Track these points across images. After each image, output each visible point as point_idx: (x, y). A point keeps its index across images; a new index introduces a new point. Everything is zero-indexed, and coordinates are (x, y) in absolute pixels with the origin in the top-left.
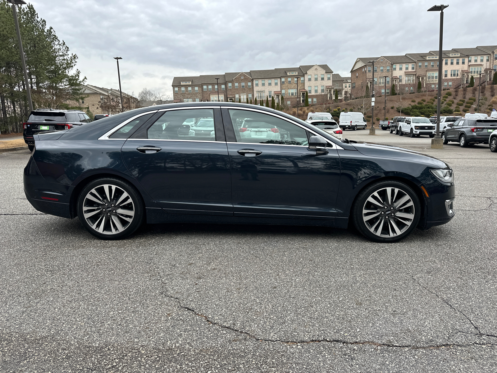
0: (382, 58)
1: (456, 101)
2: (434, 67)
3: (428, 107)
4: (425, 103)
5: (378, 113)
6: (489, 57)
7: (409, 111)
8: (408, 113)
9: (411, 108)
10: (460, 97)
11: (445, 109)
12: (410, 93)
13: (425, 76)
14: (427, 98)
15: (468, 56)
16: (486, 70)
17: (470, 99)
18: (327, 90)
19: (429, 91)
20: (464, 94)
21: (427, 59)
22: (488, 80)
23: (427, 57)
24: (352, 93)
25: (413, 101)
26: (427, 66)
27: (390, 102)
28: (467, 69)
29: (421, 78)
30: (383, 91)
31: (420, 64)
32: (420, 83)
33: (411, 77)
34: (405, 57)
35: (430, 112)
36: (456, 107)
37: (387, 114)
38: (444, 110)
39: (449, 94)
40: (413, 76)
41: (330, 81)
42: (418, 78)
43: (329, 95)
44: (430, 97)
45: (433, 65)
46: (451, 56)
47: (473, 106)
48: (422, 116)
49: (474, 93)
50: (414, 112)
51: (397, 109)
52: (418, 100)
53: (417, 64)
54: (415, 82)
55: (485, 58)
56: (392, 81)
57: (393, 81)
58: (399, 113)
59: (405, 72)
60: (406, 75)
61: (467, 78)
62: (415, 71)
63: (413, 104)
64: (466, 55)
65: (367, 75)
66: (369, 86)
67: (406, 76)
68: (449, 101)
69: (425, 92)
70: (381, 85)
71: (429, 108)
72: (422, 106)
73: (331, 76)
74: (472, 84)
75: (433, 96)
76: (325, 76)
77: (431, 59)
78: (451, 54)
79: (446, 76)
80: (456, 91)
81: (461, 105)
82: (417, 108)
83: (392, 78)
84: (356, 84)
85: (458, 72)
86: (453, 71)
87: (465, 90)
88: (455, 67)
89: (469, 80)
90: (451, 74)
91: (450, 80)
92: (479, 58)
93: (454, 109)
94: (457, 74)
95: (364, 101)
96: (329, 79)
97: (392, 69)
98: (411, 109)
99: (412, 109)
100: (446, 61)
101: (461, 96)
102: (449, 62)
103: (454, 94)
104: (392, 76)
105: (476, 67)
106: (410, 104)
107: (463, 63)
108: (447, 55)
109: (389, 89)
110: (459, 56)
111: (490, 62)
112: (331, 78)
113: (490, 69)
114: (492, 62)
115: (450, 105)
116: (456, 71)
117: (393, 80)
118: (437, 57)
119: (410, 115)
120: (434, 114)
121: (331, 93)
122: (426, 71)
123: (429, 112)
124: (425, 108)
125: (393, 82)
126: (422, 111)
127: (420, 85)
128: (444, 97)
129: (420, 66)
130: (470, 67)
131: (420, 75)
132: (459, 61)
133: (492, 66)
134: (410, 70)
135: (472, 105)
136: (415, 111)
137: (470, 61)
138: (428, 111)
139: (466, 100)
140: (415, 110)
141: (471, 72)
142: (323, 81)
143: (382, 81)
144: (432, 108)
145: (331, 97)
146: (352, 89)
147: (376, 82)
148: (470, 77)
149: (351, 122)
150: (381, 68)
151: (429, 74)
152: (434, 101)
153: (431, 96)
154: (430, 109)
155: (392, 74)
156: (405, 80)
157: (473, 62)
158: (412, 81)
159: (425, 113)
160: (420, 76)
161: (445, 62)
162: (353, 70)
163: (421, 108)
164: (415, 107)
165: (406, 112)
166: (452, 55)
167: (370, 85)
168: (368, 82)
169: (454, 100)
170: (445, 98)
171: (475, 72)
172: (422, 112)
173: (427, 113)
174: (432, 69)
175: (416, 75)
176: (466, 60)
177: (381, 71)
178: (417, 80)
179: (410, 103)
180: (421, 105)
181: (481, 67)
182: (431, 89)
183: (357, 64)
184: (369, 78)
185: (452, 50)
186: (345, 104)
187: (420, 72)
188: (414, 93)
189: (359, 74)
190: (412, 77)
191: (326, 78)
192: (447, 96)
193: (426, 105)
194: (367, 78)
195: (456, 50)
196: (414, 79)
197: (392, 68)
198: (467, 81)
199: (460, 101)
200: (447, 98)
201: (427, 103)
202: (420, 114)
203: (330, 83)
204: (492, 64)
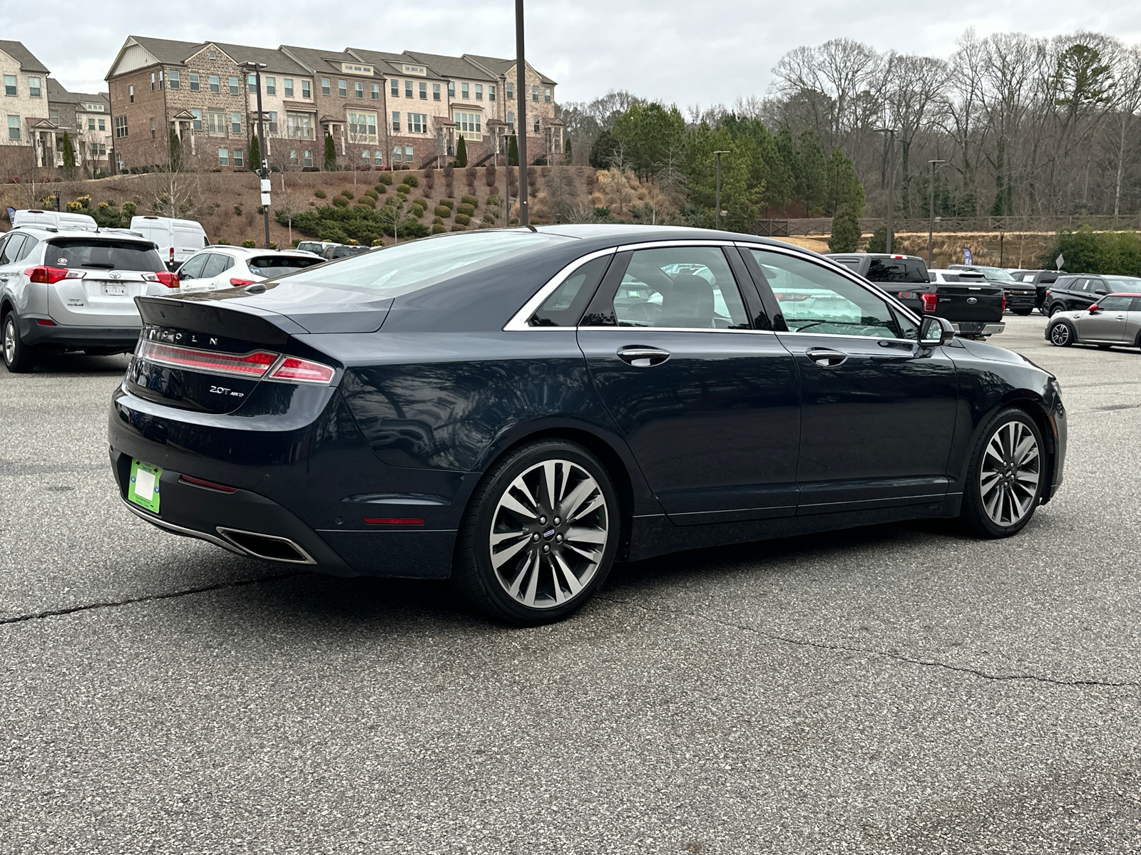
0: (212, 50)
1: (432, 204)
2: (365, 97)
3: (362, 214)
4: (352, 205)
5: (222, 224)
6: (493, 87)
7: (313, 224)
8: (310, 229)
9: (318, 215)
10: (439, 193)
11: (407, 224)
12: (305, 170)
13: (342, 122)
14: (357, 189)
15: (446, 79)
16: (491, 124)
17: (464, 201)
18: (33, 134)
19: (358, 168)
20: (449, 185)
21: (344, 70)
22: (498, 152)
23: (343, 65)
24: (116, 152)
25: (320, 195)
26: (343, 92)
27: (253, 191)
28: (447, 116)
29: (331, 127)
30: (223, 154)
31: (325, 83)
32: (330, 142)
33: (302, 121)
34: (279, 56)
35: (373, 233)
36: (435, 222)
37: (249, 228)
38: (407, 228)
39: (412, 182)
40: (310, 118)
41: (38, 100)
42: (324, 124)
43: (40, 151)
44: (364, 188)
45: (360, 94)
46: (405, 72)
47: (473, 219)
48: (352, 240)
49: (470, 185)
50: (329, 227)
51: (277, 215)
52: (332, 193)
53: (317, 83)
54: (314, 136)
55: (487, 90)
56: (248, 127)
57: (253, 126)
58: (284, 229)
59: (284, 102)
60: (288, 111)
61: (450, 141)
62: (312, 102)
63: (321, 203)
64: (443, 76)
65: (169, 97)
66: (178, 132)
67: (289, 113)
68: (415, 202)
69: (347, 168)
70: (215, 136)
71: (365, 218)
72: (347, 211)
73: (44, 84)
74: (461, 160)
75: (370, 183)
76: (19, 81)
77: (353, 72)
78: (404, 66)
79: (397, 128)
80: (428, 176)
81: (446, 215)
82: (335, 216)
83: (248, 117)
84: (129, 123)
85: (425, 120)
86: (413, 116)
87: (448, 175)
88: (416, 105)
89: (455, 145)
90: (410, 125)
91: (408, 142)
92: (473, 88)
93: (432, 226)
94: (425, 126)
95: (174, 183)
96: (35, 93)
97: (245, 88)
98: (320, 219)
99: (322, 217)
100: (394, 83)
101: (443, 189)
102: (402, 89)
103: (423, 181)
104: (247, 109)
105: (468, 113)
106: (312, 204)
107: (437, 97)
108: (395, 66)
109: (240, 150)
110: (424, 74)
111: (499, 104)
112: (44, 92)
113: (498, 122)
114: (502, 102)
115: (419, 214)
116: (421, 117)
117: (252, 122)
118: (369, 70)
119: (317, 236)
120: (382, 236)
121: (49, 145)
122: (345, 107)
123: (369, 231)
124: (356, 219)
125: (253, 129)
126: (351, 226)
127: (330, 148)
128: (399, 190)
129: (326, 90)
130: (455, 111)
131: (328, 116)
132: (425, 89)
133: (502, 115)
134: (298, 97)
135: (472, 216)
136: (331, 226)
137: (451, 94)
138: (365, 229)
139: (457, 203)
140: (329, 223)
141: (457, 125)
142: (10, 99)
143: (216, 123)
144: (375, 220)
145: (48, 160)
146: (116, 137)
147: (199, 124)
148: (456, 138)
149: (172, 250)
150: (213, 81)
151: (353, 117)
152: (376, 198)
153: (365, 183)
154: (371, 223)
155: (246, 102)
156: (286, 127)
157: (458, 99)
158: (305, 131)
159: (359, 234)
160: (329, 118)
161: (390, 87)
162: (117, 73)
163: (344, 218)
164: (326, 214)
165: (305, 228)
166: (408, 69)
167: (181, 131)
168: (174, 119)
169: (426, 199)
170: (402, 193)
171: (465, 124)
172: (351, 228)
173: (365, 234)
174: (359, 102)
175: (316, 114)
176: (443, 89)
177: (211, 88)
178: (320, 132)
179: (313, 199)
180: (344, 209)
181: (478, 113)
182: (362, 164)
183: (129, 54)
184: (176, 109)
185: (405, 53)
186: (104, 188)
187: (328, 109)
188: (317, 170)
189: (140, 88)
190: (305, 121)
191: (23, 90)
192: (408, 186)
193: (358, 210)
194: (168, 105)
195: (415, 57)
196: (313, 126)
197: (245, 85)
198: (449, 148)
199: (442, 203)
200: (407, 193)
201: (359, 202)
202: (345, 234)
203: (40, 109)
204: (502, 108)
